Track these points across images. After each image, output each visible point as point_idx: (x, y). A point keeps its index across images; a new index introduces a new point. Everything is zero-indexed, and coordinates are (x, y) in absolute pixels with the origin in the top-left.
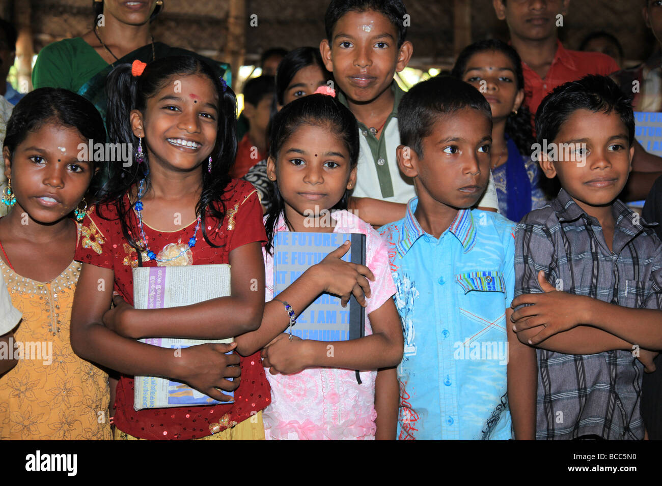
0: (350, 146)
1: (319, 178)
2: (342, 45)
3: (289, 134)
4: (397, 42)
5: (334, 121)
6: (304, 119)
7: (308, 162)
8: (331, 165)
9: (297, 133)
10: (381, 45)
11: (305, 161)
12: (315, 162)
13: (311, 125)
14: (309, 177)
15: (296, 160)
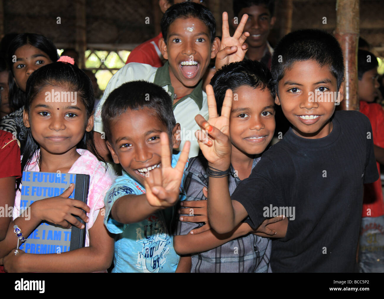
0: (86, 101)
1: (61, 126)
2: (174, 41)
3: (37, 93)
4: (210, 39)
5: (72, 82)
6: (48, 81)
7: (52, 114)
8: (71, 115)
9: (42, 92)
10: (200, 40)
11: (50, 113)
12: (58, 114)
13: (53, 86)
14: (53, 126)
15: (43, 112)
